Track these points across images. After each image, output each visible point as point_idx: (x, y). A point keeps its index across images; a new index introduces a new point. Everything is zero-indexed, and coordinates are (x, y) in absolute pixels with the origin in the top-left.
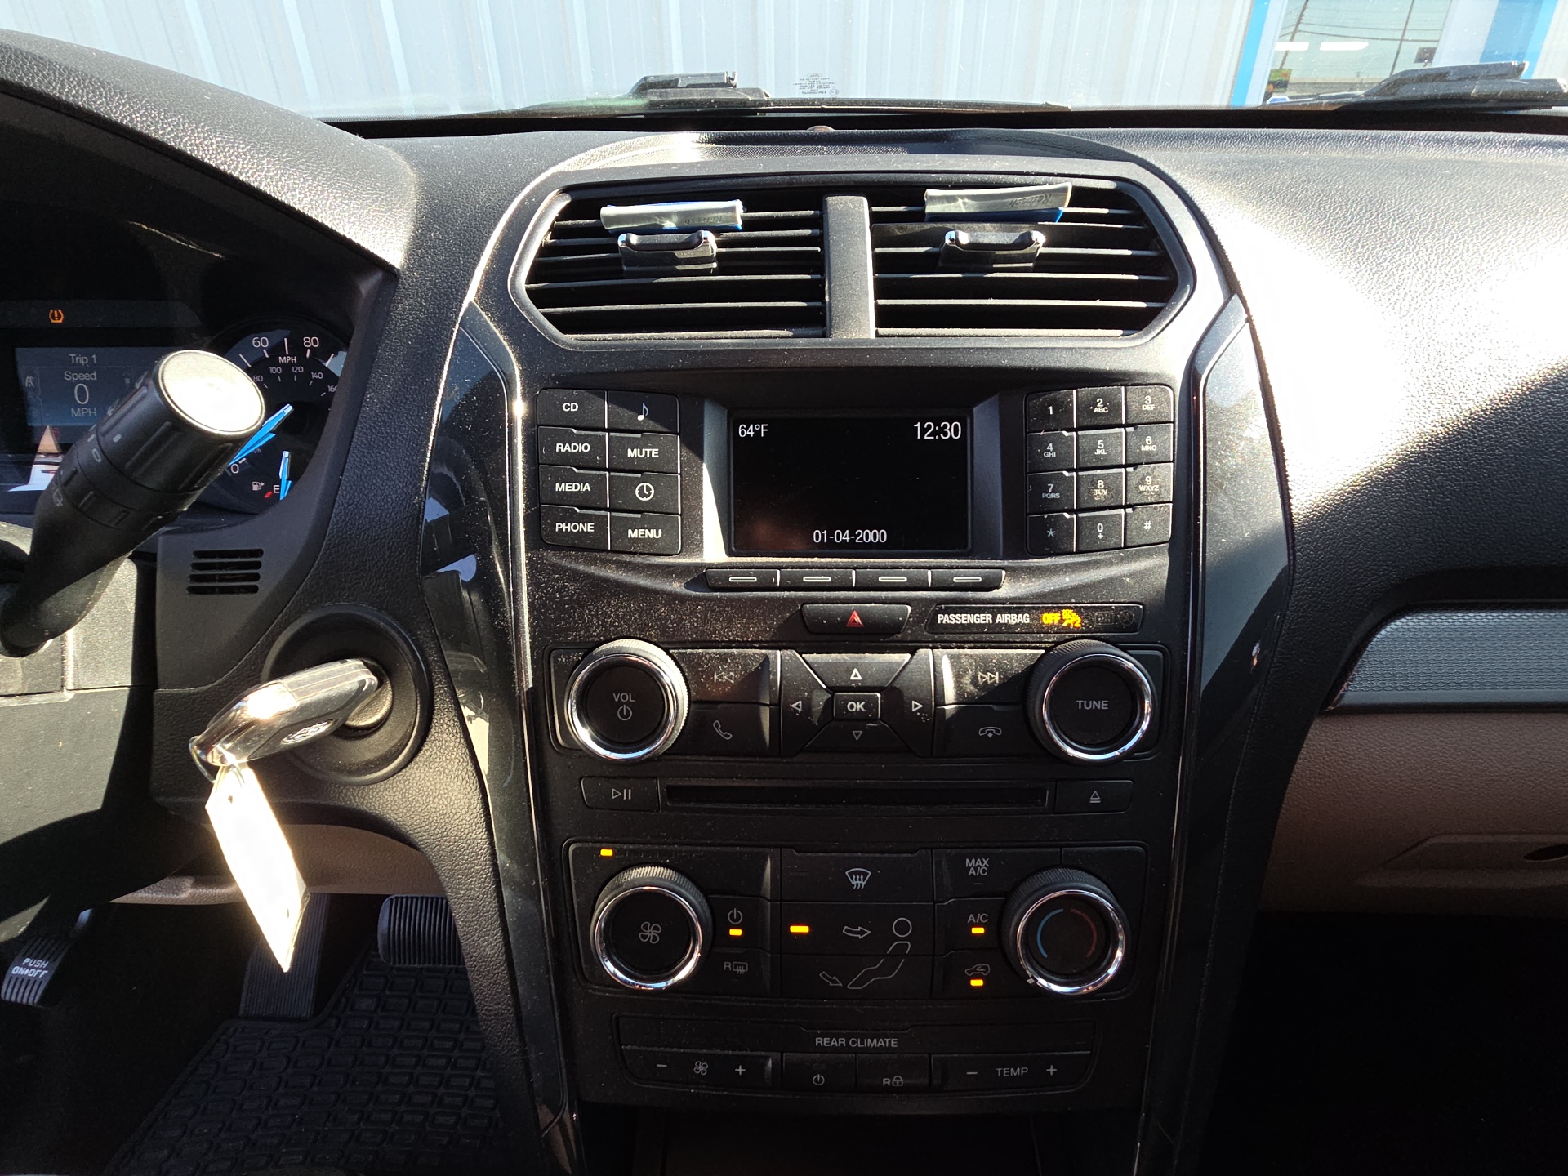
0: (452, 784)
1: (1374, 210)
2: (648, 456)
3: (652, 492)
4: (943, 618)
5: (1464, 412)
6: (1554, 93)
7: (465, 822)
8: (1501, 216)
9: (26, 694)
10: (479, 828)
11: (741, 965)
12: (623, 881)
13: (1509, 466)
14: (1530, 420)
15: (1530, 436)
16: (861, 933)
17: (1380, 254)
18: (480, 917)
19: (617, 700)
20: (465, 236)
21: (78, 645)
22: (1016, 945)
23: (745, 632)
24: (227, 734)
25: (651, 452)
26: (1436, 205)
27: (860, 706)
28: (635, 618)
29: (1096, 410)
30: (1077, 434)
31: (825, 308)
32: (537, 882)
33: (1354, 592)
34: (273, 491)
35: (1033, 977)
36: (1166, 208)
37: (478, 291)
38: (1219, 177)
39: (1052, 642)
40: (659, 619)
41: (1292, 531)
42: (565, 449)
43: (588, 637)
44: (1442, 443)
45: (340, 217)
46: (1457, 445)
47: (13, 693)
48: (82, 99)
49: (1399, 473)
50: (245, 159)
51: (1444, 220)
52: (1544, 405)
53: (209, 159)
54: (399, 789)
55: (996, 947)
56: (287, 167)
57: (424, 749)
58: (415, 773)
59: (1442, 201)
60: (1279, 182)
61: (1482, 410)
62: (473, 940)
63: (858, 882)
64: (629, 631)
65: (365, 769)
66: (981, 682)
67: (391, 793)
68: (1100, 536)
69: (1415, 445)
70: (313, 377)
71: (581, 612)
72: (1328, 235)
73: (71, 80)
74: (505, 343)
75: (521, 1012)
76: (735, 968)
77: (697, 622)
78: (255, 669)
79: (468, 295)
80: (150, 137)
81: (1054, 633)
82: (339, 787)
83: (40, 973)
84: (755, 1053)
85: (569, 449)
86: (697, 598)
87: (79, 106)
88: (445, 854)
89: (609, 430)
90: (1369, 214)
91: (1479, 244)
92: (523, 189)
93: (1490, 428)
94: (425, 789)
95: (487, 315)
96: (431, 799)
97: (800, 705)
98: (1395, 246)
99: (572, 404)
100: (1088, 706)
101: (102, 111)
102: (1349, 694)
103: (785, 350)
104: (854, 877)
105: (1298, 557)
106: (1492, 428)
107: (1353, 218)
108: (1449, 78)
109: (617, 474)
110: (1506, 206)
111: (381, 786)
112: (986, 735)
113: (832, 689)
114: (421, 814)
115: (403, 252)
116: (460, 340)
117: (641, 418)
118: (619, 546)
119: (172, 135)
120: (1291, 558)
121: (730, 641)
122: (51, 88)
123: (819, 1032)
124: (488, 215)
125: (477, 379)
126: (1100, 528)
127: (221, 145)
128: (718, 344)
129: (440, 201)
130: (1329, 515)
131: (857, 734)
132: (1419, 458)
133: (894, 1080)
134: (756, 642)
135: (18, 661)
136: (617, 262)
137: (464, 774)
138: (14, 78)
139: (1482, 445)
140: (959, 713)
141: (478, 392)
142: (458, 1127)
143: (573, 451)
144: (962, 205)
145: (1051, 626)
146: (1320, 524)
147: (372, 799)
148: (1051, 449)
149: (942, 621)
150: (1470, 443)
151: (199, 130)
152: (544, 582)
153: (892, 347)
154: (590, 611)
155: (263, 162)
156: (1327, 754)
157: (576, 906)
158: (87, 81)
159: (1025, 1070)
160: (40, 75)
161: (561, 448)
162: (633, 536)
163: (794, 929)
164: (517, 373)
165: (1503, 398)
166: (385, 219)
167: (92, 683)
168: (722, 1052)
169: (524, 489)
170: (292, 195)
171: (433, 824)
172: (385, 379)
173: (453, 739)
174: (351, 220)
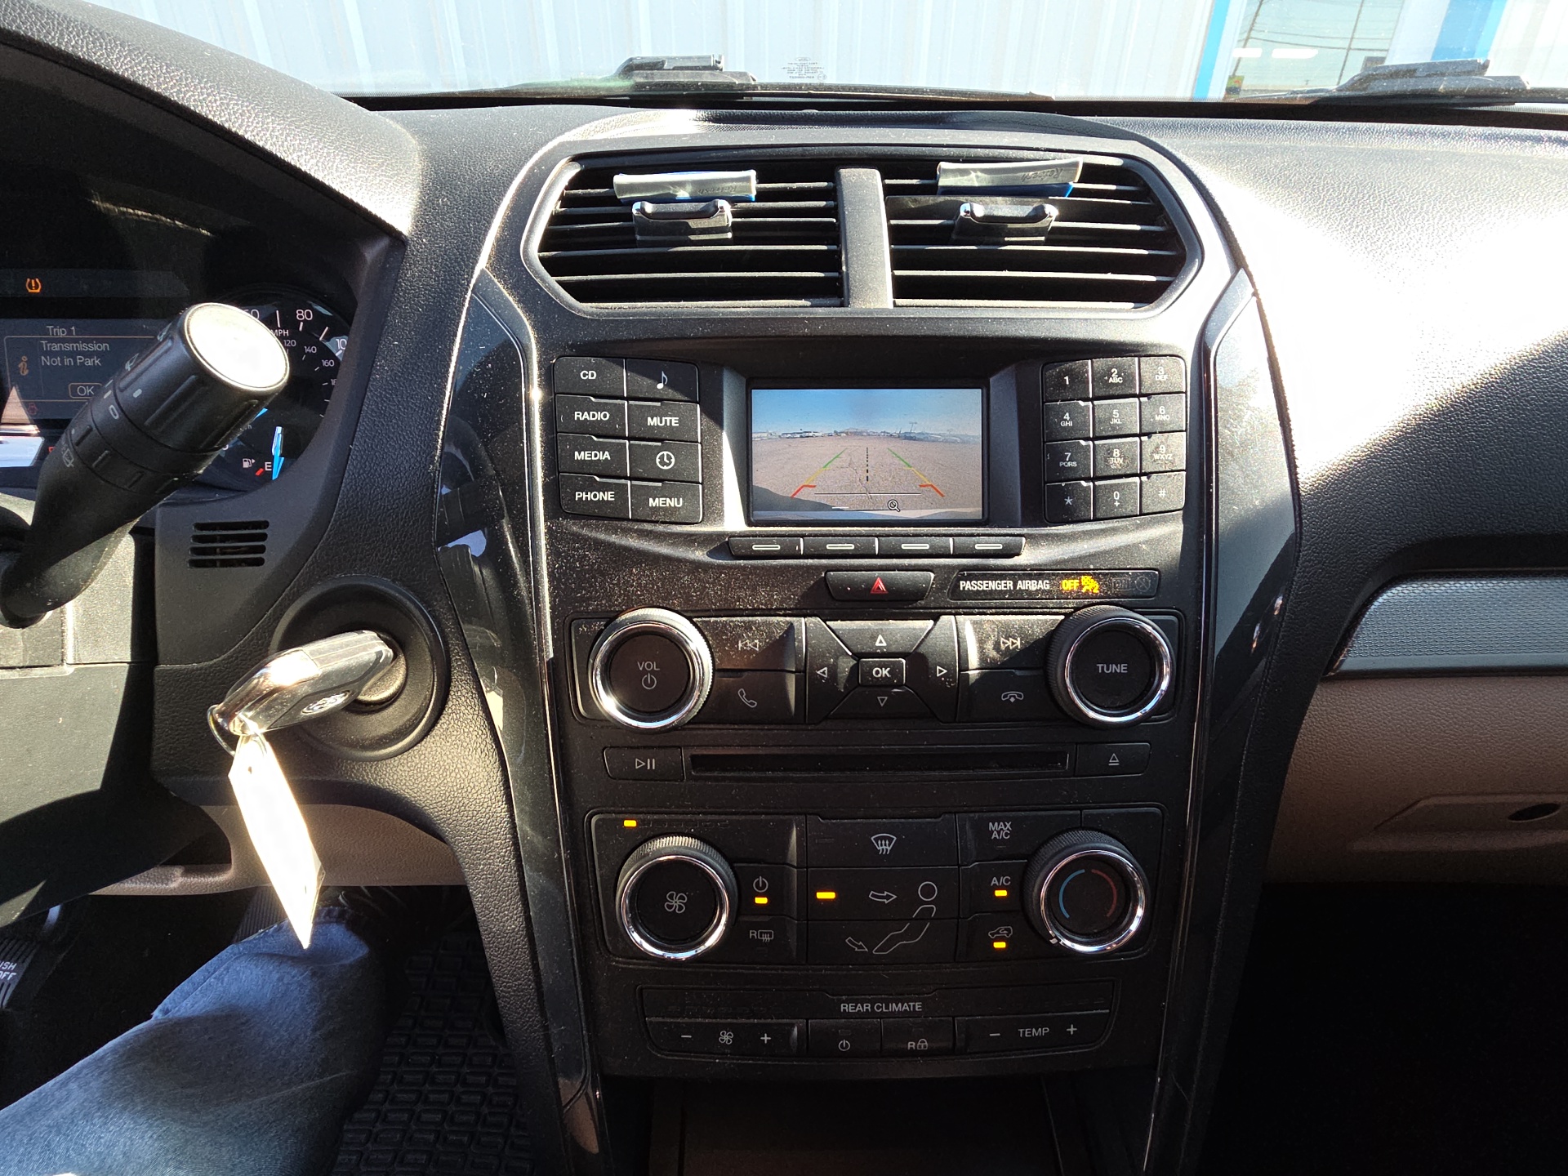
0: (470, 758)
1: (1365, 192)
2: (668, 424)
3: (673, 460)
4: (965, 585)
5: (1456, 386)
6: (1518, 90)
7: (483, 796)
8: (1485, 199)
9: (27, 667)
10: (498, 802)
11: (767, 933)
12: (649, 850)
13: (1498, 438)
14: (1517, 394)
15: (1518, 409)
16: (888, 897)
17: (1374, 234)
18: (499, 892)
19: (641, 669)
20: (474, 202)
21: (77, 618)
22: (1040, 908)
23: (769, 600)
24: (251, 700)
25: (671, 421)
26: (1423, 189)
27: (885, 672)
28: (658, 587)
29: (1111, 380)
30: (1093, 404)
31: (842, 278)
32: (560, 854)
33: (1356, 560)
34: (264, 468)
35: (1056, 937)
36: (1172, 185)
37: (490, 259)
38: (1213, 160)
39: (1071, 608)
40: (682, 588)
41: (1299, 499)
42: (584, 417)
43: (610, 606)
44: (1436, 416)
45: (347, 180)
46: (1450, 417)
47: (15, 665)
48: (82, 50)
49: (1396, 444)
50: (250, 117)
51: (1432, 202)
52: (1530, 379)
53: (214, 116)
54: (414, 764)
55: (1019, 908)
56: (293, 127)
57: (441, 722)
58: (431, 747)
59: (1428, 185)
60: (1272, 165)
61: (1474, 384)
62: (492, 916)
63: (884, 848)
64: (652, 600)
65: (380, 745)
66: (1003, 647)
67: (406, 768)
68: (1117, 504)
69: (1411, 418)
70: (306, 351)
71: (602, 581)
72: (1324, 215)
73: (70, 30)
74: (519, 311)
75: (542, 987)
76: (761, 936)
77: (721, 590)
78: (263, 643)
79: (479, 261)
80: (152, 92)
81: (1074, 599)
82: (350, 763)
83: (8, 976)
84: (780, 1021)
85: (588, 417)
86: (719, 566)
87: (79, 57)
88: (461, 829)
89: (628, 399)
90: (1361, 195)
91: (1466, 226)
92: (531, 157)
93: (1480, 401)
94: (442, 763)
95: (499, 282)
96: (448, 773)
97: (826, 672)
98: (1387, 226)
99: (590, 372)
100: (1108, 670)
101: (103, 63)
102: (1349, 659)
103: (804, 318)
104: (879, 842)
105: (1304, 525)
106: (1483, 401)
107: (1346, 199)
108: (1418, 74)
109: (637, 442)
110: (1489, 190)
111: (395, 761)
112: (1009, 700)
113: (858, 656)
114: (438, 789)
115: (410, 219)
116: (473, 307)
117: (660, 386)
118: (641, 514)
119: (175, 90)
120: (1298, 525)
121: (754, 609)
122: (50, 37)
123: (844, 997)
124: (497, 182)
125: (493, 346)
126: (1116, 495)
127: (225, 101)
128: (737, 313)
129: (446, 168)
130: (1333, 484)
131: (883, 700)
132: (1415, 429)
133: (919, 1044)
134: (780, 610)
135: (19, 631)
136: (631, 231)
137: (482, 746)
138: (12, 27)
139: (1474, 417)
140: (982, 679)
141: (493, 359)
142: (445, 1125)
143: (592, 419)
144: (975, 179)
145: (1071, 592)
146: (1324, 492)
147: (385, 775)
148: (1068, 418)
149: (964, 588)
150: (1462, 416)
151: (202, 85)
152: (564, 551)
153: (912, 316)
154: (612, 580)
155: (268, 121)
156: (1328, 718)
157: (598, 878)
158: (87, 32)
159: (1046, 1030)
160: (39, 24)
161: (580, 416)
162: (654, 505)
163: (821, 895)
164: (533, 341)
165: (1493, 372)
166: (391, 184)
167: (93, 658)
168: (748, 1021)
169: (542, 458)
170: (299, 157)
171: (449, 799)
172: (395, 347)
173: (471, 711)
174: (358, 184)
